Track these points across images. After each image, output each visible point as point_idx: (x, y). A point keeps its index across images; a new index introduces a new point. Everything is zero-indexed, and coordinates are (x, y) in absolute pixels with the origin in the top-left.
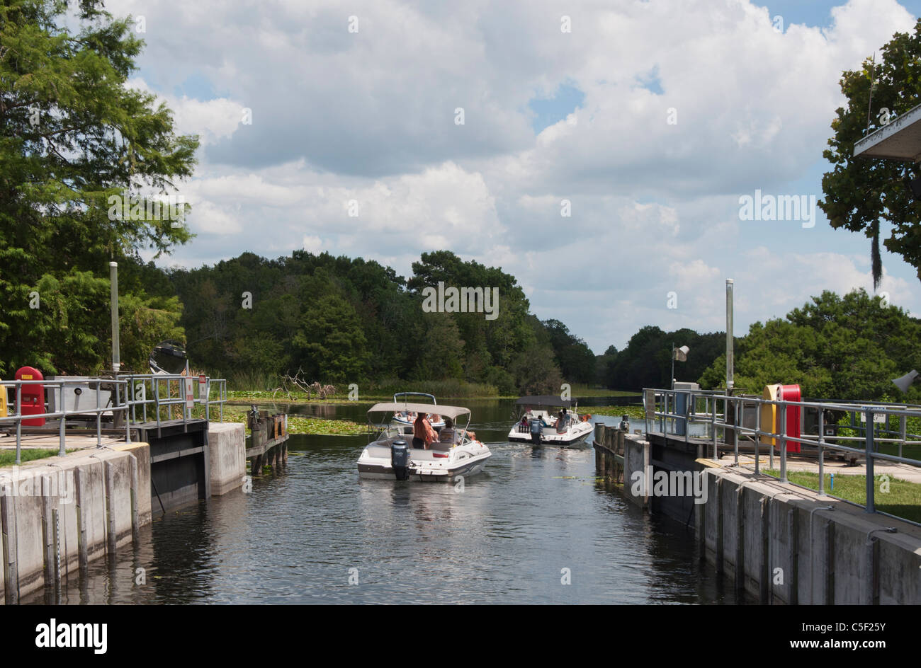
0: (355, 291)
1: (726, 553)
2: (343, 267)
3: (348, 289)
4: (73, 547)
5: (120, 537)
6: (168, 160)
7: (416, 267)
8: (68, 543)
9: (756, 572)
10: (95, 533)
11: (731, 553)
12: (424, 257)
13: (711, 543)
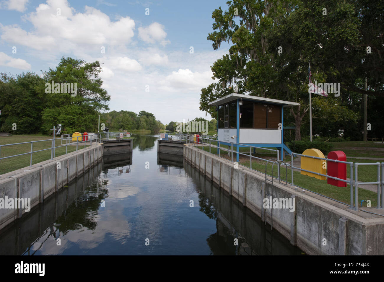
0: (130, 116)
1: (189, 158)
2: (128, 113)
3: (129, 116)
4: (93, 161)
5: (99, 159)
6: (107, 99)
7: (140, 113)
8: (92, 160)
9: (194, 162)
10: (96, 158)
11: (190, 158)
12: (141, 111)
13: (187, 157)
